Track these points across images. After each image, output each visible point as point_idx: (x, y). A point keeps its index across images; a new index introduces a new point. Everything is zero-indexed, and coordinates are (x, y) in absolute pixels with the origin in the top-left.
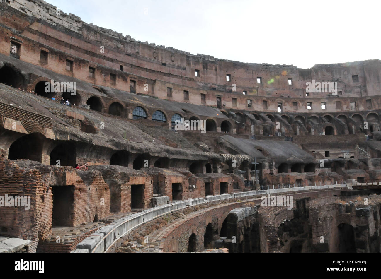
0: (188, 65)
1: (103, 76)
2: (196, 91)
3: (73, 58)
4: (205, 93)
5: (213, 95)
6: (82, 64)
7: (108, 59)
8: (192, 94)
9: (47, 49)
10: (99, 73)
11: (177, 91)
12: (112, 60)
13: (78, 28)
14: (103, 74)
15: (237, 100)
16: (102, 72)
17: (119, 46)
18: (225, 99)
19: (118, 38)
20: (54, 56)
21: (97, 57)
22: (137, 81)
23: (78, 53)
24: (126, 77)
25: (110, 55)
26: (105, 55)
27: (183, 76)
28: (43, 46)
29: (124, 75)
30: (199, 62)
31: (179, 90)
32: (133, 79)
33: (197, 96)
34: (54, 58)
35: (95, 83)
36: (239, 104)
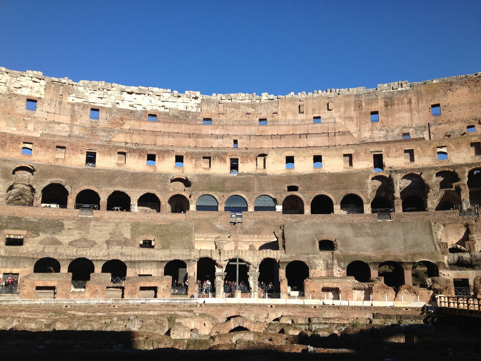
1: (194, 162)
2: (335, 153)
3: (155, 151)
4: (350, 151)
5: (366, 153)
6: (166, 155)
7: (217, 137)
8: (327, 158)
9: (125, 149)
10: (188, 159)
11: (302, 158)
12: (222, 137)
14: (193, 160)
15: (414, 151)
16: (192, 158)
17: (249, 112)
18: (390, 155)
19: (250, 101)
20: (133, 154)
21: (203, 138)
22: (239, 159)
23: (177, 139)
24: (224, 157)
25: (219, 131)
26: (213, 133)
27: (330, 131)
28: (120, 148)
29: (222, 155)
30: (378, 99)
32: (234, 157)
33: (337, 158)
34: (132, 157)
35: (183, 172)
36: (419, 158)
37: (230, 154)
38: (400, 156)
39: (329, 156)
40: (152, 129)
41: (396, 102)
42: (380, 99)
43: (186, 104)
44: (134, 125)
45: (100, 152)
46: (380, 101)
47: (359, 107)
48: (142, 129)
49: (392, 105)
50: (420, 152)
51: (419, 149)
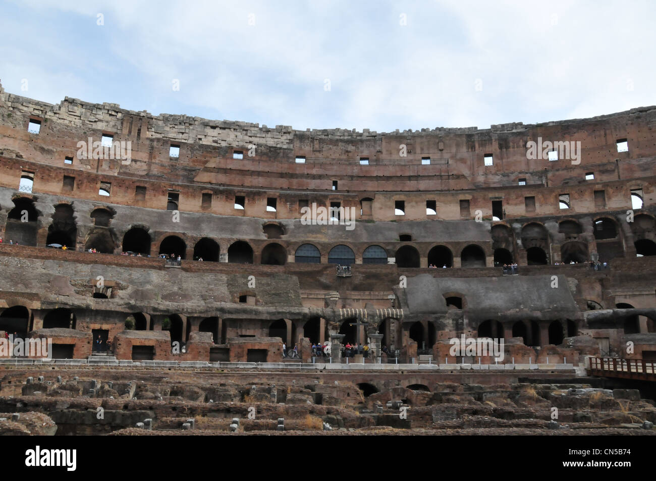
0: (470, 150)
1: (288, 206)
2: (450, 198)
3: (244, 192)
4: (468, 197)
5: (484, 199)
6: (256, 198)
7: (314, 177)
8: (442, 204)
9: (211, 190)
10: (282, 203)
11: (414, 204)
12: (320, 177)
13: (288, 141)
14: (288, 203)
15: (536, 198)
16: (286, 201)
17: (349, 149)
18: (510, 202)
19: (350, 137)
20: (219, 196)
21: (297, 178)
22: (342, 202)
23: (269, 179)
24: (324, 200)
25: (316, 171)
26: (309, 172)
27: (443, 174)
28: (206, 188)
29: (321, 198)
30: (492, 140)
31: (417, 202)
32: (335, 201)
33: (452, 205)
34: (219, 199)
35: (276, 217)
36: (541, 206)
37: (330, 197)
38: (521, 203)
39: (443, 202)
40: (239, 168)
41: (511, 144)
42: (494, 140)
43: (276, 140)
44: (220, 163)
45: (184, 193)
46: (493, 143)
47: (472, 148)
48: (229, 167)
49: (507, 147)
50: (542, 199)
51: (540, 196)
